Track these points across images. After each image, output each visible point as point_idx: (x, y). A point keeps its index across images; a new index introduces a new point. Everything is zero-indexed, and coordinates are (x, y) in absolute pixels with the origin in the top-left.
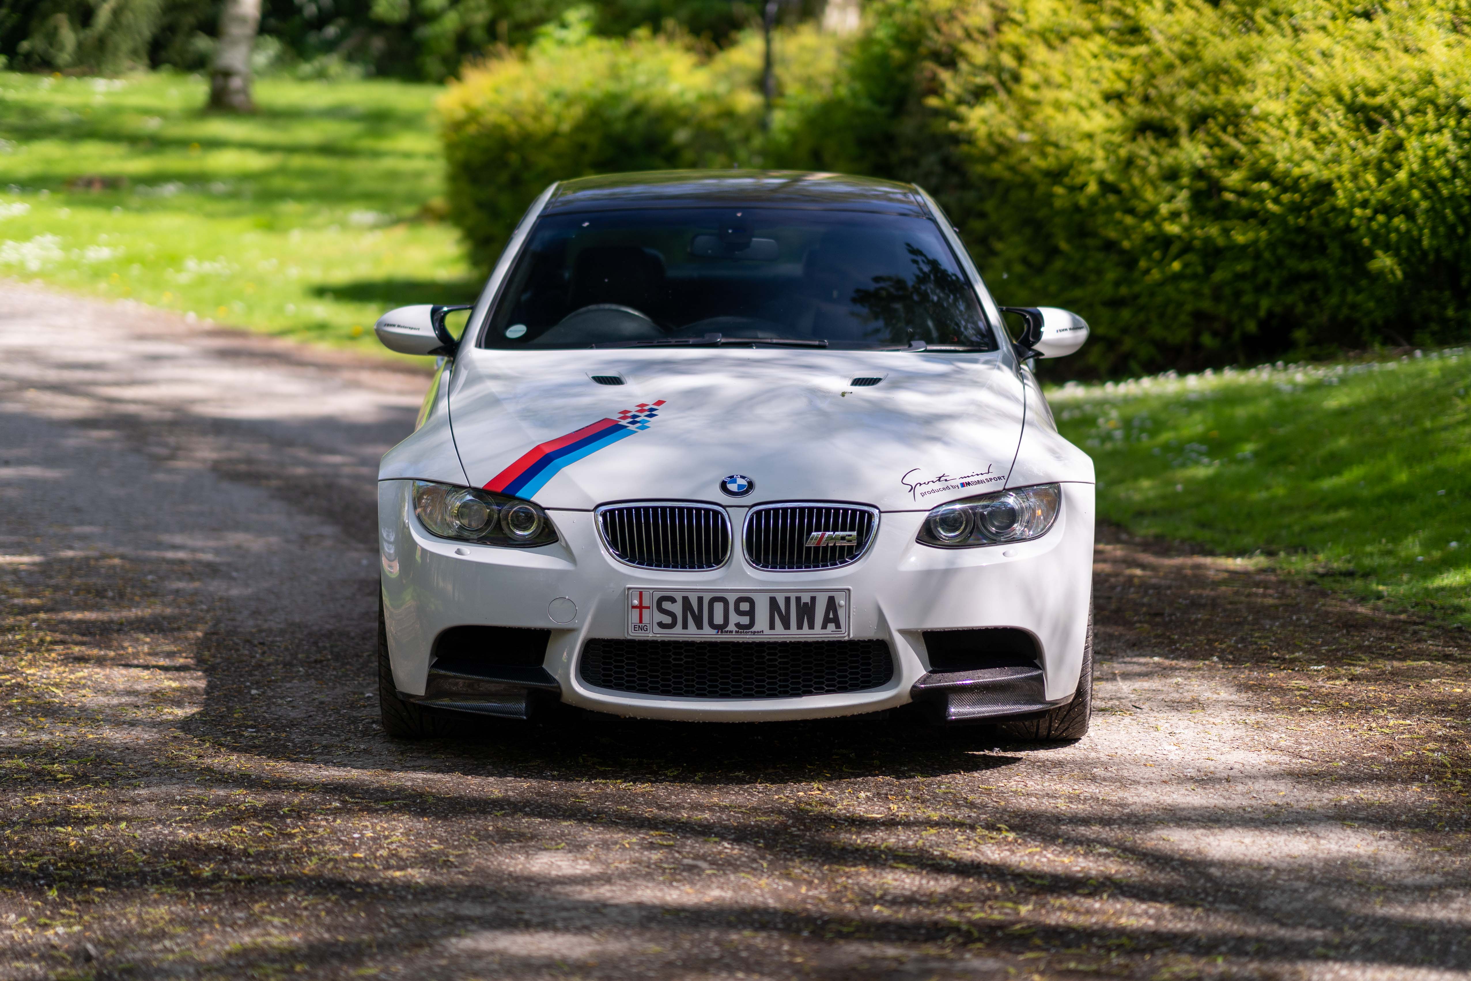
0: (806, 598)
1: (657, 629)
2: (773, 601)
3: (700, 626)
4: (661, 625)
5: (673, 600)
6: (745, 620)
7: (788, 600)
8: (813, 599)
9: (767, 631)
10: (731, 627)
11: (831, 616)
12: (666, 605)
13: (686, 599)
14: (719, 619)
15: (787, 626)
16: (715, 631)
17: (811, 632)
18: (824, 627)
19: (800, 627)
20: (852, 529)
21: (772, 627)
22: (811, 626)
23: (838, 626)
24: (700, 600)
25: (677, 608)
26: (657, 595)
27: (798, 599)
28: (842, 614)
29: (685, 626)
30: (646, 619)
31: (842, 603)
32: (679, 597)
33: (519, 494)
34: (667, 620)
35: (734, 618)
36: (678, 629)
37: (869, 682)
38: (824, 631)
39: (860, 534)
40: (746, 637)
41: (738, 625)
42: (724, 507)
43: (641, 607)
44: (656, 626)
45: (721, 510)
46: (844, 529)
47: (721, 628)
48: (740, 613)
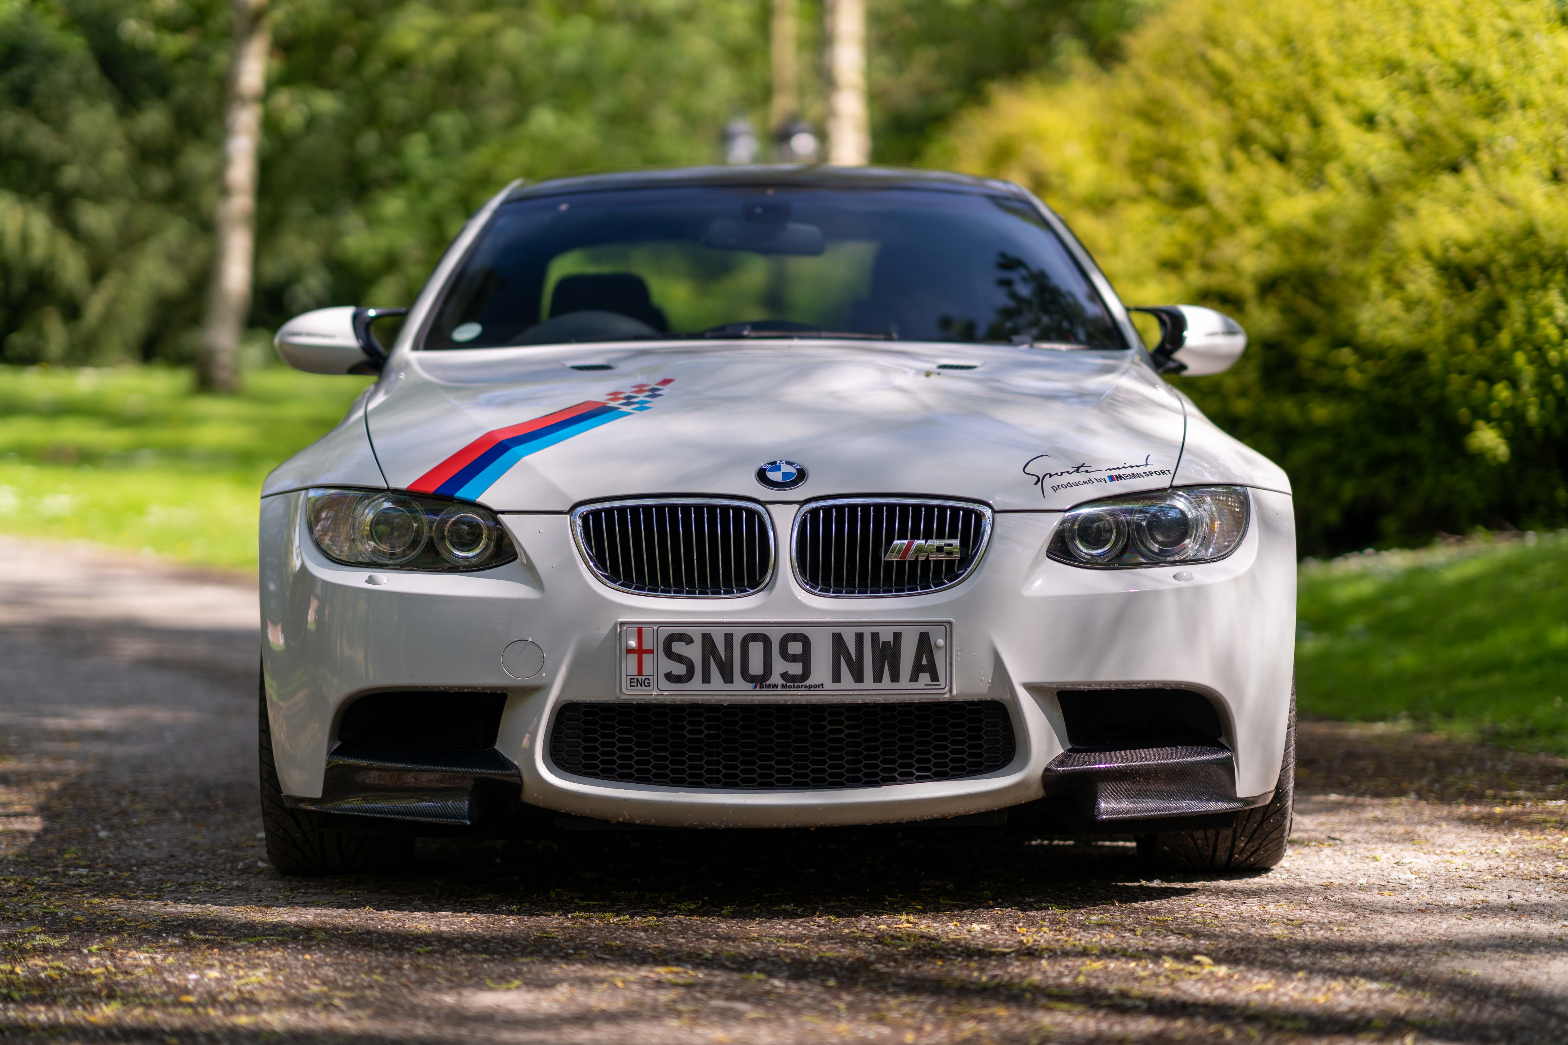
0: (886, 635)
1: (664, 684)
2: (838, 639)
3: (728, 678)
4: (671, 677)
5: (687, 639)
6: (796, 669)
7: (859, 637)
8: (897, 636)
9: (829, 684)
10: (776, 679)
11: (924, 662)
12: (678, 648)
13: (707, 639)
14: (756, 667)
15: (858, 677)
16: (750, 686)
17: (895, 685)
18: (914, 678)
19: (878, 678)
20: (953, 536)
21: (836, 678)
22: (895, 678)
23: (935, 678)
24: (729, 638)
25: (694, 652)
26: (665, 632)
27: (875, 636)
28: (940, 659)
29: (706, 679)
30: (648, 669)
31: (941, 642)
32: (696, 634)
33: (462, 493)
34: (680, 669)
35: (779, 666)
36: (696, 682)
37: (980, 764)
38: (914, 685)
39: (964, 543)
40: (797, 696)
41: (785, 676)
42: (763, 504)
43: (640, 651)
44: (662, 679)
45: (759, 508)
46: (940, 536)
47: (760, 681)
48: (788, 658)
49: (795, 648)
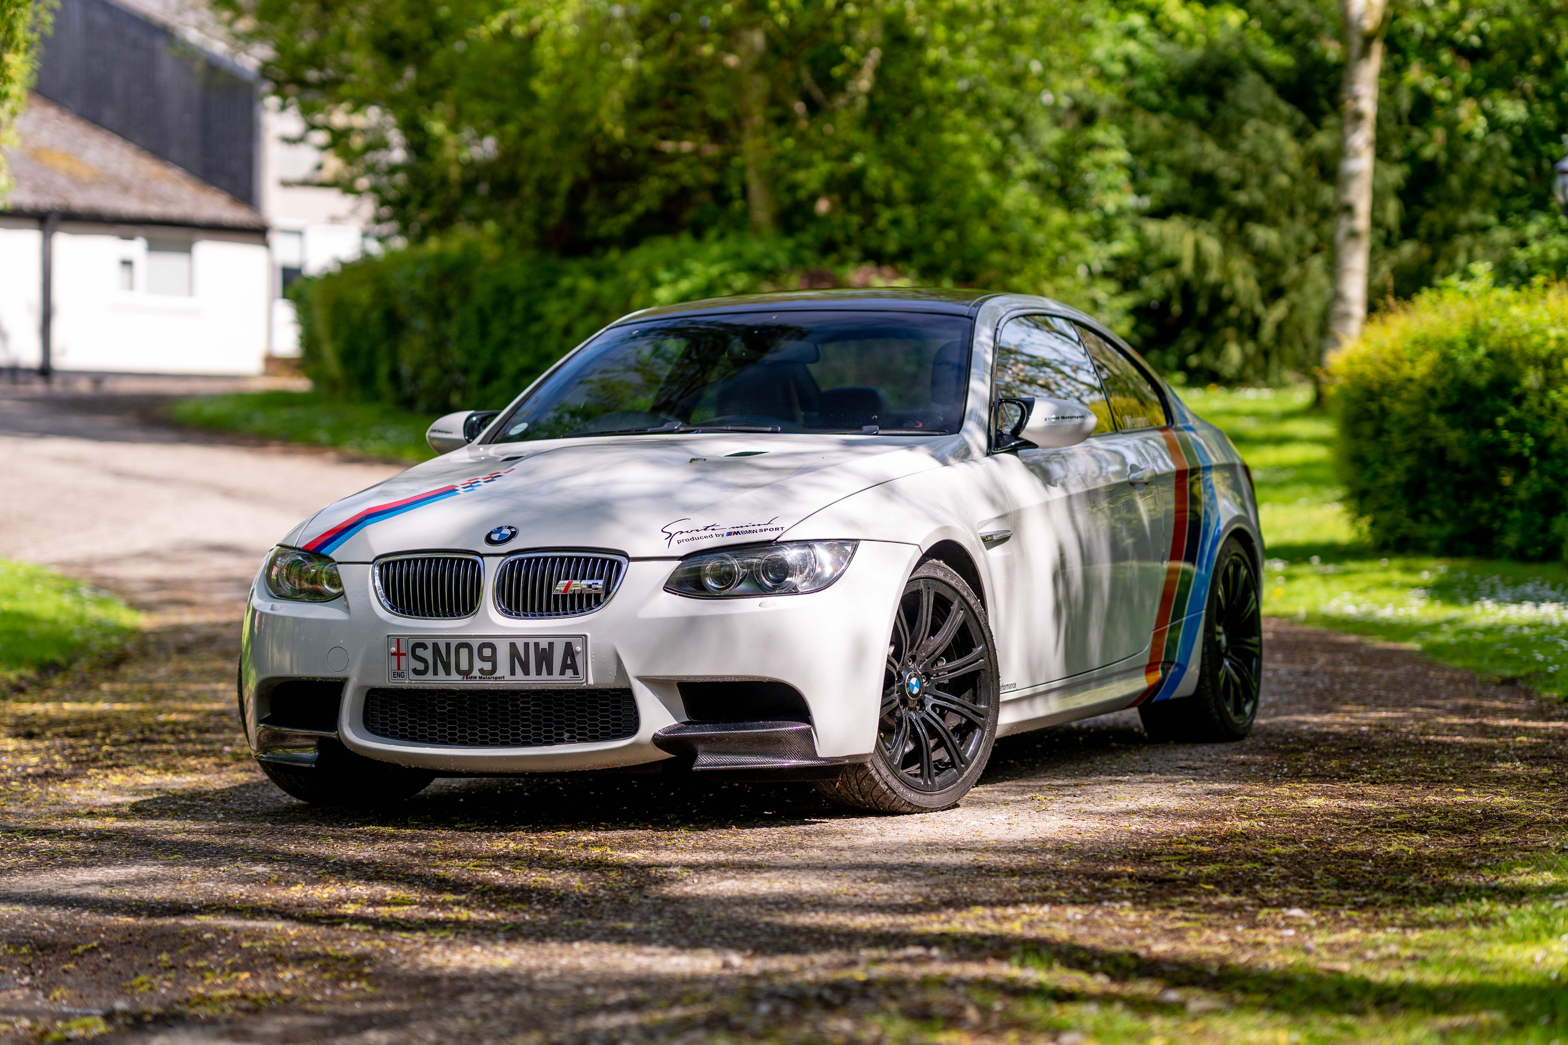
0: (544, 644)
1: (413, 676)
2: (513, 646)
3: (448, 673)
4: (416, 672)
5: (424, 646)
6: (488, 666)
7: (527, 645)
8: (551, 645)
9: (508, 676)
10: (476, 673)
11: (569, 662)
12: (420, 652)
13: (435, 645)
14: (464, 666)
15: (526, 672)
16: (461, 677)
17: (550, 677)
18: (562, 673)
19: (539, 672)
20: (601, 578)
21: (513, 673)
22: (550, 672)
23: (576, 672)
24: (448, 645)
25: (428, 654)
26: (412, 642)
27: (537, 645)
28: (579, 660)
29: (435, 673)
30: (403, 666)
31: (579, 649)
32: (429, 643)
33: (323, 552)
34: (420, 666)
35: (478, 664)
36: (430, 675)
37: (620, 731)
38: (562, 677)
39: (608, 583)
40: (489, 684)
41: (481, 671)
42: (482, 556)
43: (398, 654)
44: (411, 672)
45: (478, 558)
46: (592, 578)
47: (466, 674)
48: (483, 659)
49: (487, 652)
